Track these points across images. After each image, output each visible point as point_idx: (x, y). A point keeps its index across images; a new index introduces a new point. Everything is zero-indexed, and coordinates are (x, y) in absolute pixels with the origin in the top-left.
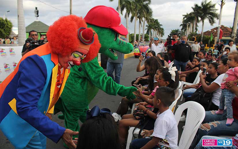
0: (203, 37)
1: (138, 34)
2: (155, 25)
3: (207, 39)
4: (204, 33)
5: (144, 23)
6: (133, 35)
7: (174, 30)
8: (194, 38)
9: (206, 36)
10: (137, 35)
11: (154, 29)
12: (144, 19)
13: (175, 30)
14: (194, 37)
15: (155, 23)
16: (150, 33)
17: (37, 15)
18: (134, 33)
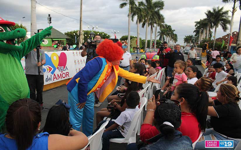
0: (215, 44)
1: (150, 39)
2: (167, 31)
3: (219, 45)
4: (216, 39)
5: (156, 29)
6: (144, 41)
7: (187, 36)
8: (206, 45)
9: (219, 43)
10: (148, 41)
11: (167, 35)
12: (155, 25)
13: (189, 36)
14: (206, 43)
15: (168, 29)
16: (162, 39)
17: (50, 22)
18: (145, 39)
